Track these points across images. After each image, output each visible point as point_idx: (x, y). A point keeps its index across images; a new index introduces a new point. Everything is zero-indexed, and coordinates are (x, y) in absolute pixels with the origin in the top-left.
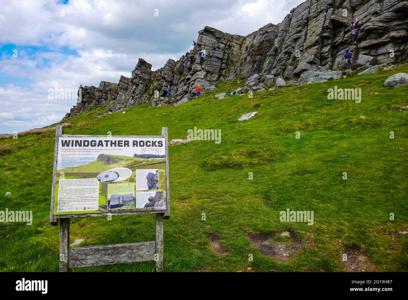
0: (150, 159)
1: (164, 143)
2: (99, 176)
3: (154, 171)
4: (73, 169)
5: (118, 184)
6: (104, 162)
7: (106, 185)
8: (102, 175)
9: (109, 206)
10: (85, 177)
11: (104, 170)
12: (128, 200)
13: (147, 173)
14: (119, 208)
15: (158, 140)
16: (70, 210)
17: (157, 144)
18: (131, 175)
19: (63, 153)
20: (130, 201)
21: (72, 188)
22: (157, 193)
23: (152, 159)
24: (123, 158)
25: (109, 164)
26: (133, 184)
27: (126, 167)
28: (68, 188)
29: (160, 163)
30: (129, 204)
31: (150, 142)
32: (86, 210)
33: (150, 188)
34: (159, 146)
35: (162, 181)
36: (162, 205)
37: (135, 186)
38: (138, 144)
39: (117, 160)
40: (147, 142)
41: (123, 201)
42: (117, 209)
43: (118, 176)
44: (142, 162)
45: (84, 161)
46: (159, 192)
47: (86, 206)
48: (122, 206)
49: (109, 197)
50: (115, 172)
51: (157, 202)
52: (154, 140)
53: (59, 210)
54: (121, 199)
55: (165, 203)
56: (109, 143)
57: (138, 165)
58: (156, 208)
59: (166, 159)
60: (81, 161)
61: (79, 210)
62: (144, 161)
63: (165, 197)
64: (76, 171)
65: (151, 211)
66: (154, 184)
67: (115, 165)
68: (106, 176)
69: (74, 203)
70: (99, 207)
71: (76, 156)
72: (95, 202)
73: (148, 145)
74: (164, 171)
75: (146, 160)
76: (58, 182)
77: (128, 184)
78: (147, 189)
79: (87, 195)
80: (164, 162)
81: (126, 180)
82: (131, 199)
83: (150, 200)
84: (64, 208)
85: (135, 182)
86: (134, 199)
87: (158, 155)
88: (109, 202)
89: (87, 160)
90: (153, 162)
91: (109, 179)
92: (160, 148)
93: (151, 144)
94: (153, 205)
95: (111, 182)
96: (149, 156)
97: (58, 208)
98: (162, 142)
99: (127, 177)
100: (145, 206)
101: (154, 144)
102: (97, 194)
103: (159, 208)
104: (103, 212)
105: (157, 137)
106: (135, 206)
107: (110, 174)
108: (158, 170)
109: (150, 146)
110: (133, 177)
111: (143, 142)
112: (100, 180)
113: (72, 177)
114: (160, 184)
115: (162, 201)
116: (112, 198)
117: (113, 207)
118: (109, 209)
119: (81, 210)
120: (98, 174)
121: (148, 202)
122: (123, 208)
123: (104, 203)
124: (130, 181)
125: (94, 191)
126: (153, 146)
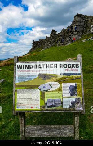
0: (71, 76)
1: (79, 65)
2: (39, 87)
3: (74, 84)
4: (24, 82)
5: (51, 93)
6: (42, 78)
7: (44, 93)
8: (41, 87)
9: (46, 106)
10: (31, 88)
11: (42, 83)
12: (58, 103)
13: (70, 85)
14: (53, 108)
15: (76, 63)
16: (24, 108)
17: (75, 66)
18: (59, 87)
19: (18, 73)
20: (59, 103)
21: (24, 94)
22: (76, 99)
23: (72, 76)
24: (54, 76)
25: (45, 80)
26: (61, 92)
27: (56, 81)
28: (22, 94)
29: (78, 78)
30: (58, 105)
31: (70, 65)
32: (33, 108)
33: (72, 95)
34: (76, 67)
35: (79, 91)
36: (80, 107)
37: (62, 94)
38: (63, 66)
39: (50, 77)
40: (68, 65)
41: (55, 103)
42: (51, 108)
43: (51, 87)
44: (66, 78)
45: (30, 77)
46: (78, 98)
47: (33, 106)
48: (54, 106)
49: (46, 100)
50: (49, 85)
51: (77, 105)
52: (73, 63)
53: (17, 108)
54: (54, 102)
55: (82, 106)
56: (45, 66)
57: (64, 80)
58: (76, 108)
59: (81, 76)
60: (29, 77)
61: (29, 108)
62: (67, 77)
63: (82, 101)
64: (26, 84)
65: (73, 110)
66: (74, 92)
67: (49, 80)
68: (44, 87)
69: (26, 104)
70: (40, 106)
71: (26, 75)
72: (38, 104)
73: (69, 66)
74: (80, 84)
75: (68, 76)
76: (16, 91)
77: (57, 93)
78: (70, 96)
79: (33, 99)
80: (80, 78)
81: (56, 90)
82: (60, 102)
83: (72, 103)
84: (20, 106)
85: (62, 91)
86: (62, 103)
87: (76, 73)
88: (46, 104)
89: (32, 77)
90: (73, 78)
91: (45, 89)
92: (77, 68)
93: (71, 66)
94: (74, 107)
95: (47, 91)
96: (70, 74)
97: (17, 107)
98: (78, 64)
99: (57, 88)
100: (69, 107)
101: (73, 66)
102: (39, 99)
103: (78, 109)
104: (43, 110)
105: (75, 62)
106: (63, 107)
107: (46, 86)
108: (76, 83)
109: (70, 67)
110: (60, 88)
111: (66, 65)
112: (40, 90)
113: (24, 88)
114: (78, 93)
115: (80, 104)
116: (48, 101)
117: (49, 107)
118: (47, 108)
119: (30, 108)
120: (39, 86)
121: (71, 104)
122: (55, 108)
123: (43, 104)
124: (58, 91)
125: (37, 96)
126: (72, 67)
